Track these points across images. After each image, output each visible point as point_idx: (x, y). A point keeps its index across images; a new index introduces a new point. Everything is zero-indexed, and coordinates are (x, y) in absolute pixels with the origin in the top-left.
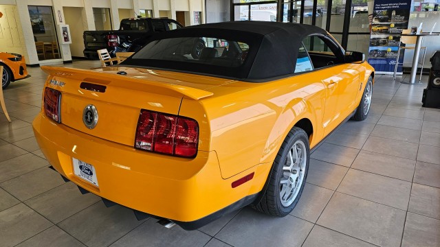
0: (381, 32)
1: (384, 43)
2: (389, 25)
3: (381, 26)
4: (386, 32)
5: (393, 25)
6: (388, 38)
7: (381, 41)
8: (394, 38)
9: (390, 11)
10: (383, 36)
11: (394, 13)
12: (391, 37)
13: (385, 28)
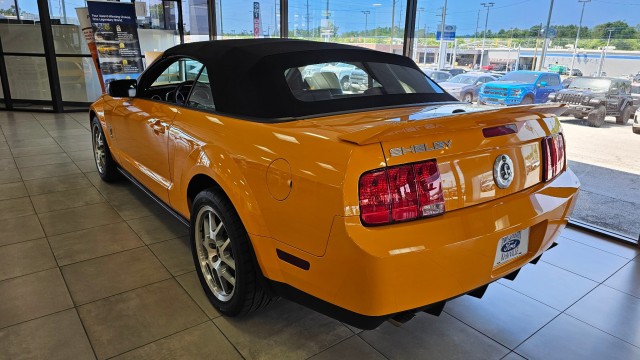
0: (110, 54)
1: (120, 69)
2: (117, 45)
3: (109, 45)
4: (118, 54)
5: (122, 45)
6: (121, 62)
7: (114, 66)
8: (129, 62)
9: (113, 25)
10: (115, 60)
11: (119, 29)
12: (125, 62)
13: (113, 48)
